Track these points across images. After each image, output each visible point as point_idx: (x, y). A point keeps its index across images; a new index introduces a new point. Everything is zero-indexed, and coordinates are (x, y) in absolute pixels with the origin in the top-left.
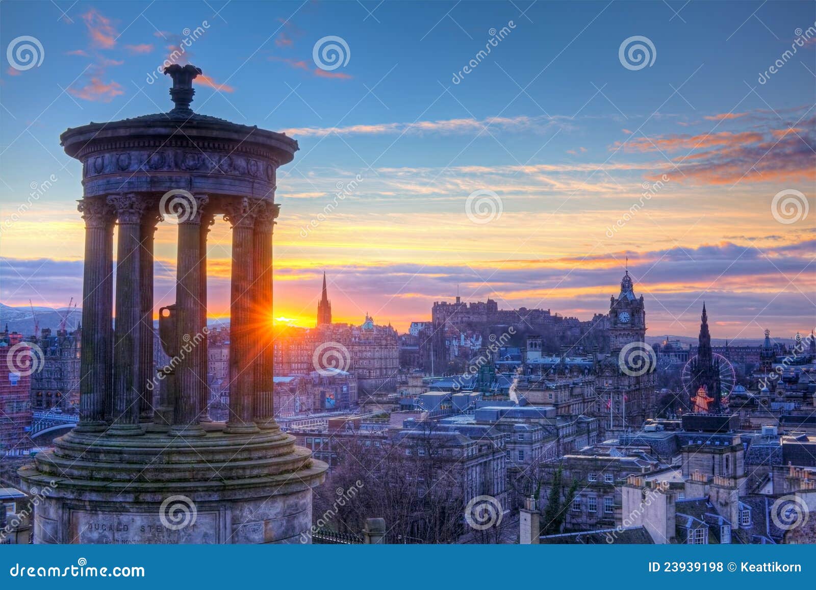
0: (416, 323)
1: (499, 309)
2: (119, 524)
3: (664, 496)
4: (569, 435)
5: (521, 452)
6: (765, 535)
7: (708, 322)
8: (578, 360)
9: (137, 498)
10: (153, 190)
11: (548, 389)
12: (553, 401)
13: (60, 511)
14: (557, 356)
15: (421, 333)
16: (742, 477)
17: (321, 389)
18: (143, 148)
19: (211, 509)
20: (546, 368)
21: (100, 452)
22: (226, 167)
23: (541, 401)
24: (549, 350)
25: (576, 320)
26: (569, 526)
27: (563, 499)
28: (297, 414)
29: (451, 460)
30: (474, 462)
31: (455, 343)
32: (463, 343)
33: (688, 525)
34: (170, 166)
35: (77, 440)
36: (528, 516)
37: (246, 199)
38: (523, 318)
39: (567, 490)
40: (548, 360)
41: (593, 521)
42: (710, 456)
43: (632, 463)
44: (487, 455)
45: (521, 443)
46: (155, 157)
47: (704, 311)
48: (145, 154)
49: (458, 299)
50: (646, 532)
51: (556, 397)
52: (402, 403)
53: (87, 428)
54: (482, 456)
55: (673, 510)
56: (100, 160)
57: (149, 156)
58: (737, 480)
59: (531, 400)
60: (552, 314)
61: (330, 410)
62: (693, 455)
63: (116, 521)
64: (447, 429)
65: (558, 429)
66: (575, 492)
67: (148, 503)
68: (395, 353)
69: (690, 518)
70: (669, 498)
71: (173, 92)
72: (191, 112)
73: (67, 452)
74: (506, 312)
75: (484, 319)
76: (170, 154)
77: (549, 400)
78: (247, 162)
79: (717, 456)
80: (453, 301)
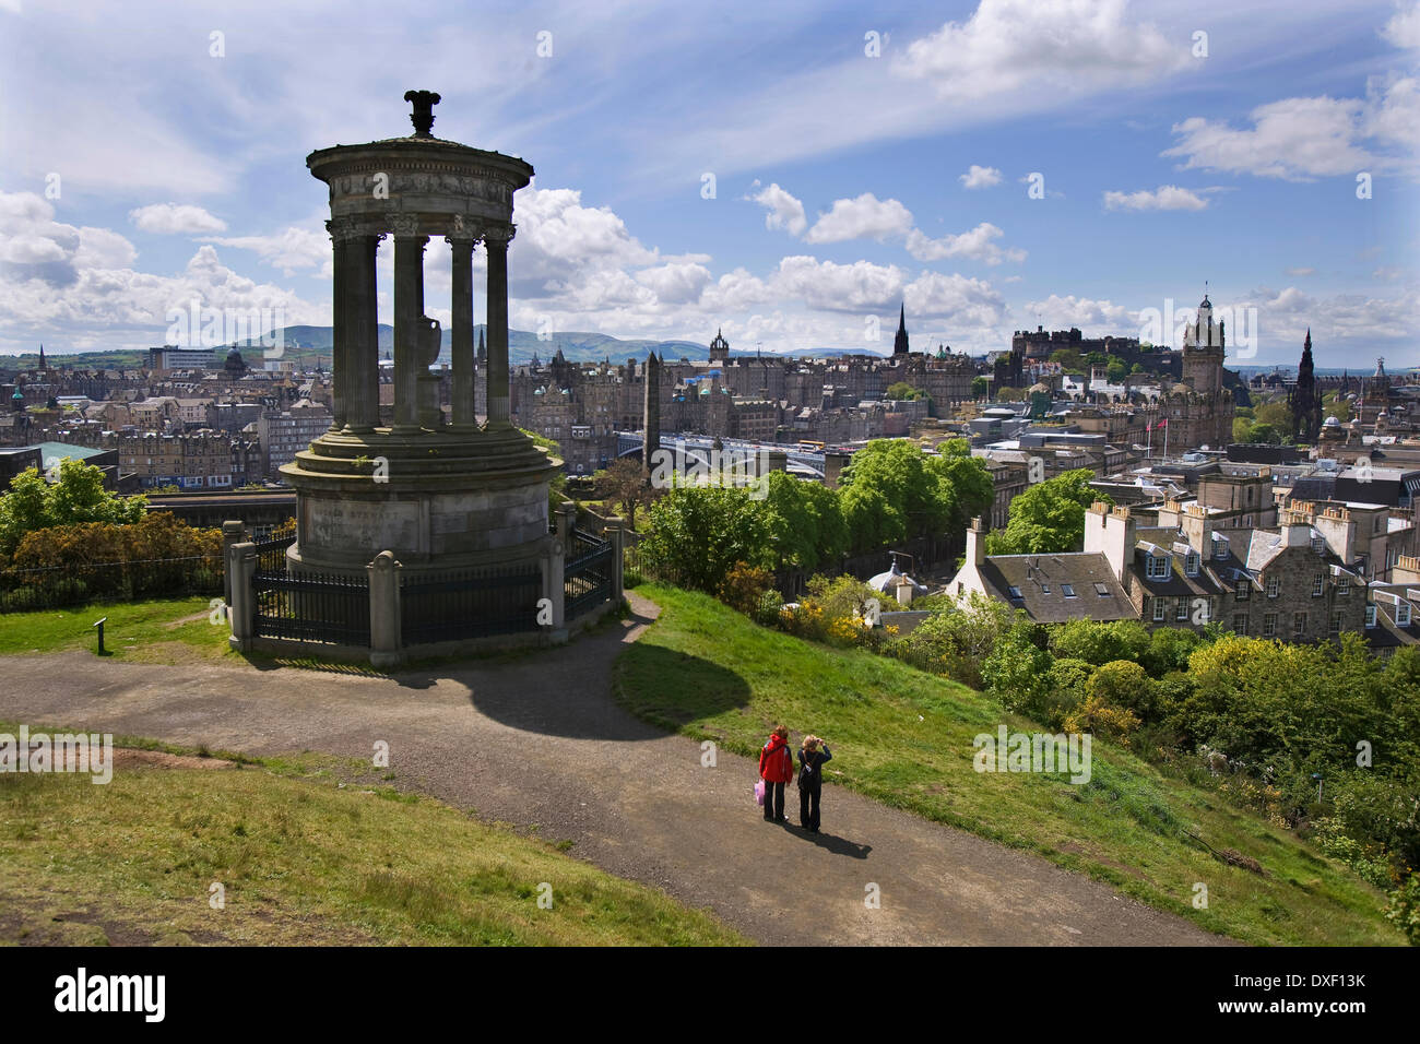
0: (995, 352)
1: (1083, 338)
2: (336, 510)
4: (1118, 464)
12: (1107, 429)
15: (998, 360)
22: (436, 186)
23: (1095, 429)
30: (1004, 487)
33: (1148, 554)
38: (1107, 346)
40: (1111, 388)
42: (1231, 487)
47: (1308, 337)
49: (1040, 328)
50: (1105, 558)
51: (1111, 425)
55: (1131, 538)
57: (365, 179)
58: (1262, 514)
59: (1084, 427)
60: (1141, 342)
62: (1210, 485)
63: (333, 507)
65: (1105, 457)
68: (968, 381)
69: (1154, 547)
70: (1130, 524)
71: (414, 118)
72: (432, 137)
74: (1088, 342)
77: (1103, 428)
78: (460, 182)
79: (1237, 487)
80: (1035, 331)
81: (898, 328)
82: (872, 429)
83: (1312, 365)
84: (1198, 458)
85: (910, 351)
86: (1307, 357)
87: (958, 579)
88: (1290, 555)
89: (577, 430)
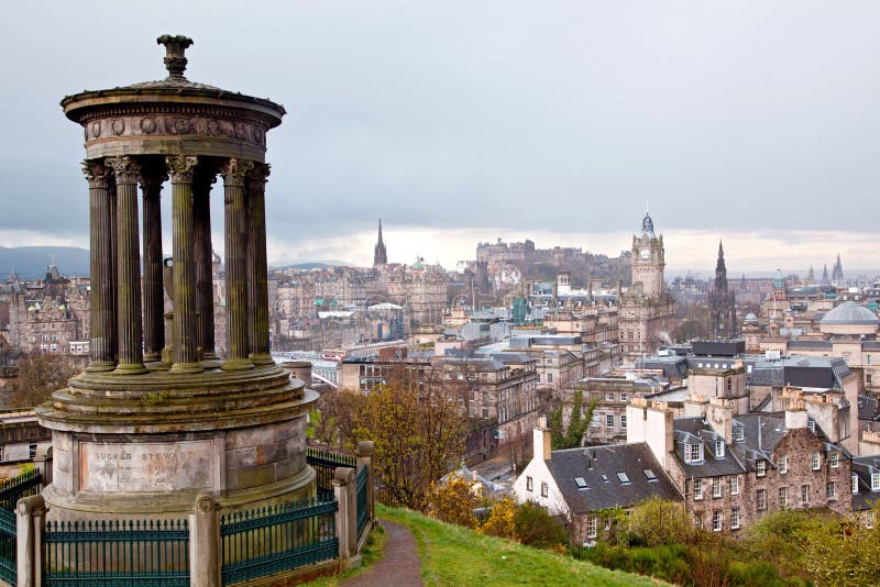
0: (462, 262)
1: (536, 249)
2: (123, 453)
3: (663, 415)
4: (593, 360)
5: (550, 375)
6: (757, 449)
7: (724, 257)
8: (604, 293)
9: (137, 430)
10: (147, 153)
11: (575, 319)
12: (580, 330)
13: (71, 443)
14: (585, 289)
15: (466, 271)
16: (744, 396)
17: (379, 322)
18: (135, 114)
19: (206, 438)
20: (574, 300)
21: (105, 390)
22: (214, 131)
23: (569, 330)
24: (576, 284)
25: (606, 257)
26: (589, 440)
27: (583, 417)
28: (357, 344)
29: (485, 383)
30: (507, 385)
31: (497, 279)
32: (504, 279)
33: (685, 440)
34: (161, 131)
35: (88, 380)
36: (541, 433)
37: (233, 160)
38: (556, 256)
39: (587, 409)
40: (576, 293)
41: (611, 436)
42: (714, 378)
43: (646, 384)
44: (519, 378)
45: (550, 367)
46: (147, 123)
47: (721, 247)
48: (137, 120)
49: (500, 239)
50: (648, 447)
51: (583, 326)
52: (446, 332)
53: (98, 368)
54: (514, 379)
55: (671, 428)
56: (97, 126)
57: (142, 122)
59: (560, 329)
60: (584, 252)
61: (386, 340)
62: (697, 377)
63: (120, 450)
64: (483, 356)
66: (594, 411)
67: (148, 434)
68: (444, 289)
69: (688, 435)
70: (669, 416)
73: (78, 390)
74: (542, 251)
75: (523, 257)
76: (160, 120)
77: (576, 329)
78: (234, 126)
79: (720, 378)
80: (495, 242)
81: (377, 241)
82: (362, 335)
83: (725, 270)
84: (670, 354)
85: (389, 261)
86: (721, 263)
87: (527, 472)
88: (794, 436)
89: (76, 346)
